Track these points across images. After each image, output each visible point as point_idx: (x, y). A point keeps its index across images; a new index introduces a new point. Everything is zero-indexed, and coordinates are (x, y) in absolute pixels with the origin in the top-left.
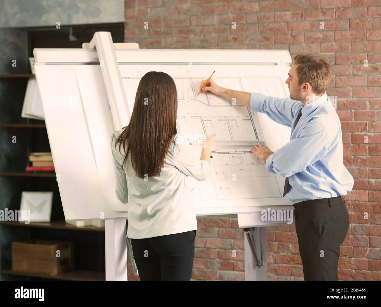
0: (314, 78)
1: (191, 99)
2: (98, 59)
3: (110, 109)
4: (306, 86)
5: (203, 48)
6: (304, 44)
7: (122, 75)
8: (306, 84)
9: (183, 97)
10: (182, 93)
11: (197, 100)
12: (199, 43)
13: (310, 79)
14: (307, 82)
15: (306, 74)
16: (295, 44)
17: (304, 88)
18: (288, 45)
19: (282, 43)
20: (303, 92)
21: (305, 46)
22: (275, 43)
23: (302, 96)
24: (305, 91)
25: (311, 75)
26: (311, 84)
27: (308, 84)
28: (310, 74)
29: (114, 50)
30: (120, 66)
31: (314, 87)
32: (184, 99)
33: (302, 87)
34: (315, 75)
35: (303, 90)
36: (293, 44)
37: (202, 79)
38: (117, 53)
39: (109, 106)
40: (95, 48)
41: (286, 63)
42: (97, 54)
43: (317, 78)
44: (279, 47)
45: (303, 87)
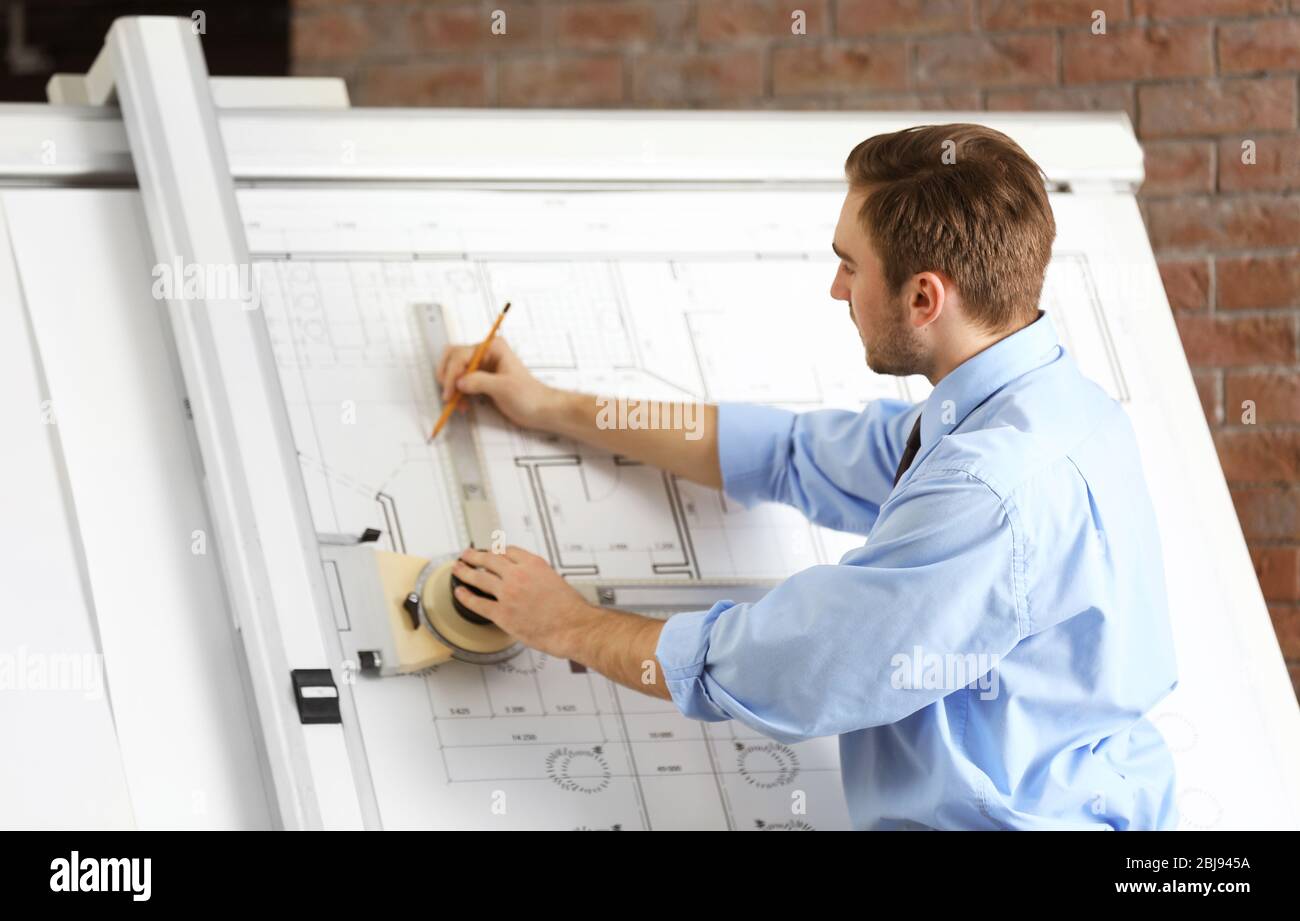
0: (958, 240)
1: (616, 368)
2: (127, 157)
3: (190, 416)
4: (927, 290)
5: (696, 104)
6: (1213, 86)
7: (257, 242)
8: (923, 282)
9: (574, 357)
10: (569, 337)
11: (645, 371)
12: (672, 83)
13: (939, 253)
14: (925, 269)
15: (910, 227)
16: (1168, 82)
17: (921, 300)
18: (1129, 89)
19: (1102, 80)
20: (918, 326)
21: (1218, 94)
22: (1062, 81)
23: (920, 346)
24: (928, 316)
25: (940, 230)
26: (948, 276)
27: (935, 279)
28: (934, 226)
29: (214, 114)
30: (246, 197)
31: (969, 291)
32: (575, 367)
33: (909, 297)
34: (960, 226)
35: (914, 313)
36: (1156, 83)
37: (671, 262)
38: (230, 128)
39: (187, 404)
40: (113, 106)
41: (1115, 182)
42: (124, 136)
43: (972, 238)
44: (1086, 98)
45: (913, 298)
